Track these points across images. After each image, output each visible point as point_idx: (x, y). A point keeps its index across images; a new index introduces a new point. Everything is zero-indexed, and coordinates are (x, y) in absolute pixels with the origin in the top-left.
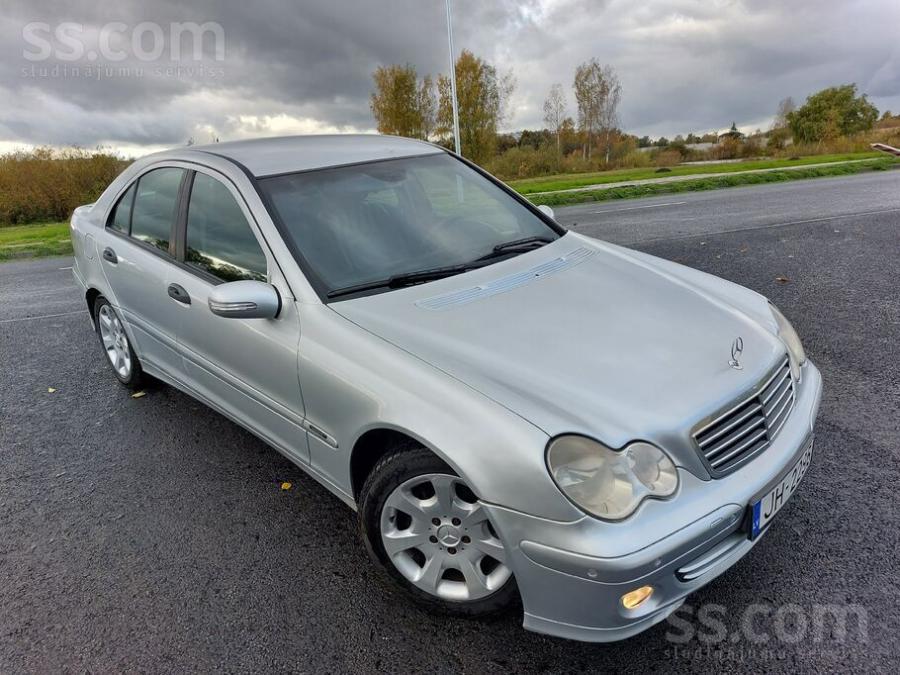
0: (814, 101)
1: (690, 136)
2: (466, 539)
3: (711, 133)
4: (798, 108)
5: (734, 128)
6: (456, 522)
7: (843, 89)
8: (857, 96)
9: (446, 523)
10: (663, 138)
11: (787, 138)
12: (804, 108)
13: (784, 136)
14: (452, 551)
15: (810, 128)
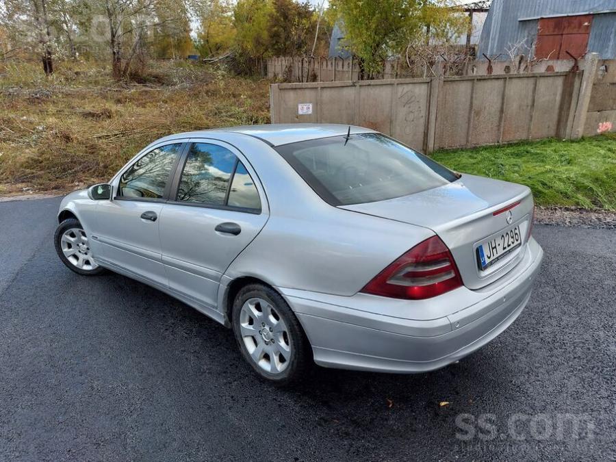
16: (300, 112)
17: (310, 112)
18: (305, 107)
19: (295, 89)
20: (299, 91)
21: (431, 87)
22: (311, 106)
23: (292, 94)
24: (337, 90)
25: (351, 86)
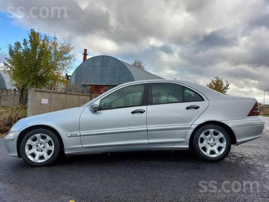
16: (42, 102)
17: (47, 103)
18: (45, 100)
19: (41, 91)
20: (43, 93)
21: (91, 98)
22: (47, 100)
23: (39, 93)
24: (58, 94)
25: (64, 93)
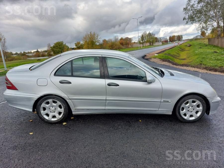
0: (55, 44)
1: (24, 52)
2: (194, 109)
3: (30, 51)
4: (52, 46)
5: (37, 50)
6: (192, 107)
7: (61, 42)
8: (64, 44)
9: (190, 107)
10: (16, 53)
11: (51, 52)
12: (54, 46)
13: (50, 52)
14: (191, 112)
15: (56, 50)
